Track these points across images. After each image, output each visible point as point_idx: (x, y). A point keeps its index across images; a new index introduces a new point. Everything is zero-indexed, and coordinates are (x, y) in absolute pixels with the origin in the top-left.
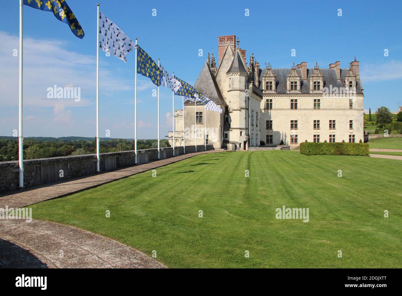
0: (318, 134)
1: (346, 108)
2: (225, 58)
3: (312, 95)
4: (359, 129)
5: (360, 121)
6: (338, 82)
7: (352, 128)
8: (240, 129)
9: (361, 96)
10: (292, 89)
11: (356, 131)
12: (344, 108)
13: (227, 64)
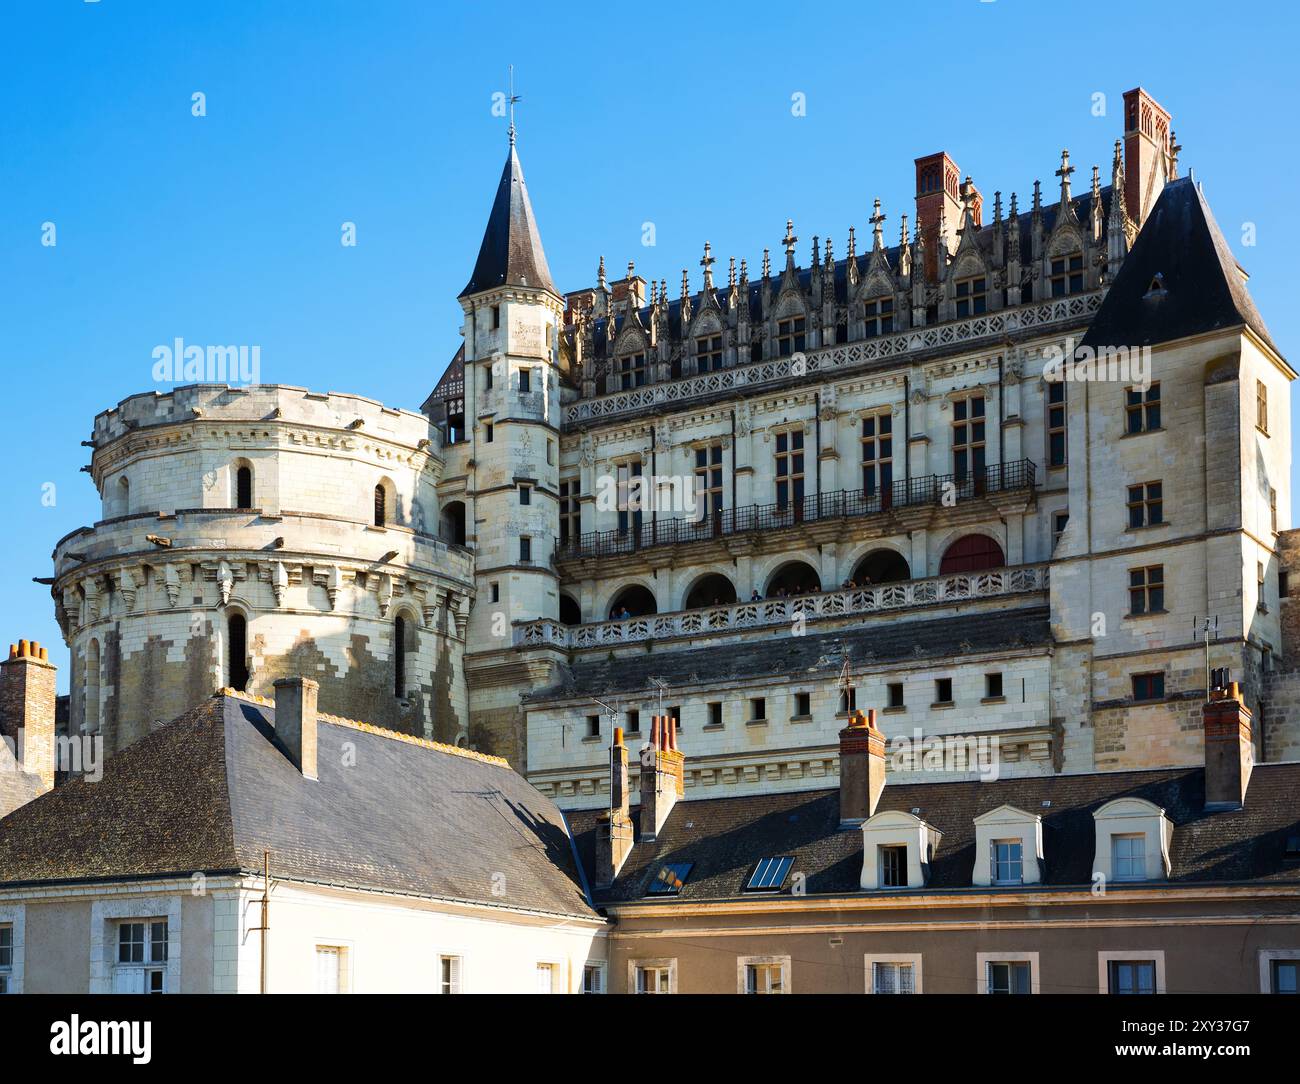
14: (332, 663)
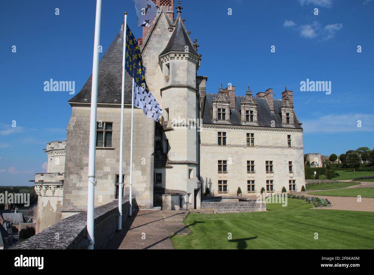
0: (252, 179)
1: (284, 146)
2: (155, 32)
3: (244, 127)
4: (300, 173)
5: (301, 162)
6: (271, 114)
7: (291, 171)
8: (189, 164)
9: (300, 132)
10: (219, 118)
11: (296, 174)
12: (282, 146)
13: (158, 43)
14: (53, 209)
